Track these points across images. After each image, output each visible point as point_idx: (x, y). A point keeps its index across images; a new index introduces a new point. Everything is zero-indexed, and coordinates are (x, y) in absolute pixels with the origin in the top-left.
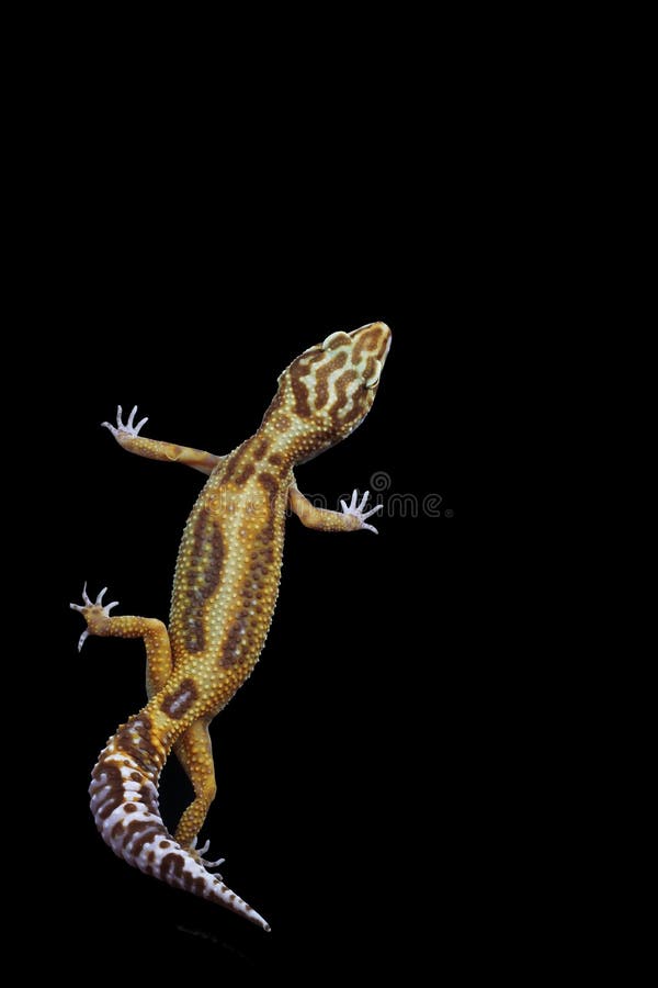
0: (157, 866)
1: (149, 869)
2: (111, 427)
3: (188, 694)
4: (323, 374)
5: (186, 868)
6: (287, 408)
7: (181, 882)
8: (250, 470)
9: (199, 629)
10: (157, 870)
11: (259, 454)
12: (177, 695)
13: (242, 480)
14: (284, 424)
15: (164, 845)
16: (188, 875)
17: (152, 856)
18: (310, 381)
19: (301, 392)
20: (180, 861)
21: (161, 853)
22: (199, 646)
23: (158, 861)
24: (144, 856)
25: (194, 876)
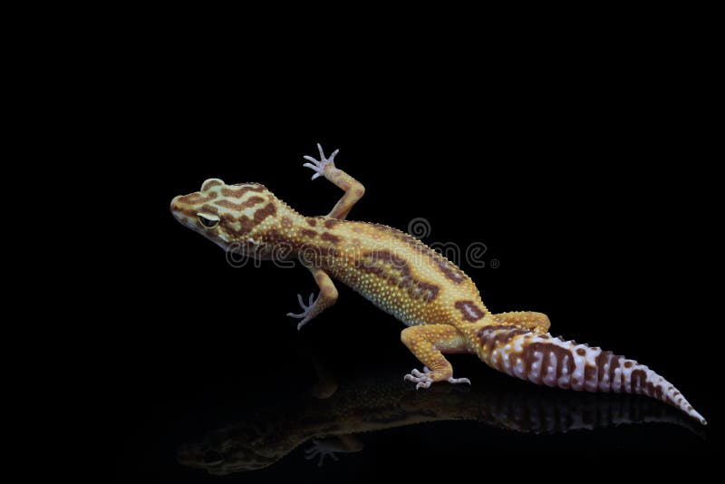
0: (628, 384)
1: (623, 387)
2: (303, 322)
3: (466, 306)
4: (238, 208)
5: (648, 380)
6: (276, 221)
7: (646, 391)
8: (326, 237)
9: (425, 286)
10: (629, 387)
11: (312, 234)
12: (464, 311)
13: (335, 239)
14: (286, 221)
15: (628, 365)
16: (650, 385)
17: (623, 377)
18: (250, 213)
19: (260, 215)
20: (643, 374)
21: (628, 372)
22: (435, 290)
23: (628, 380)
24: (618, 380)
25: (655, 385)
